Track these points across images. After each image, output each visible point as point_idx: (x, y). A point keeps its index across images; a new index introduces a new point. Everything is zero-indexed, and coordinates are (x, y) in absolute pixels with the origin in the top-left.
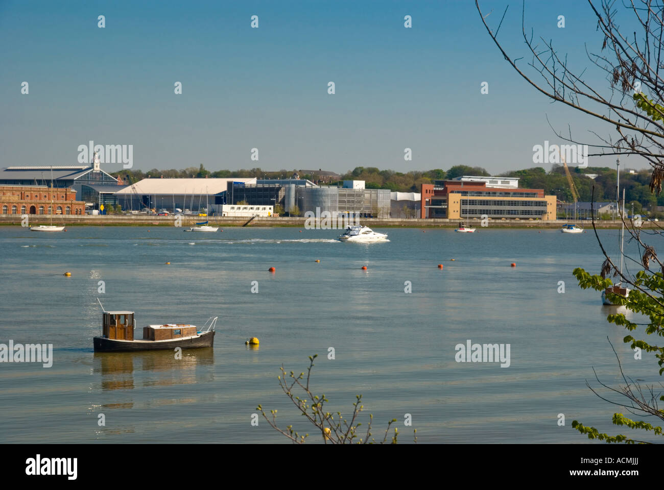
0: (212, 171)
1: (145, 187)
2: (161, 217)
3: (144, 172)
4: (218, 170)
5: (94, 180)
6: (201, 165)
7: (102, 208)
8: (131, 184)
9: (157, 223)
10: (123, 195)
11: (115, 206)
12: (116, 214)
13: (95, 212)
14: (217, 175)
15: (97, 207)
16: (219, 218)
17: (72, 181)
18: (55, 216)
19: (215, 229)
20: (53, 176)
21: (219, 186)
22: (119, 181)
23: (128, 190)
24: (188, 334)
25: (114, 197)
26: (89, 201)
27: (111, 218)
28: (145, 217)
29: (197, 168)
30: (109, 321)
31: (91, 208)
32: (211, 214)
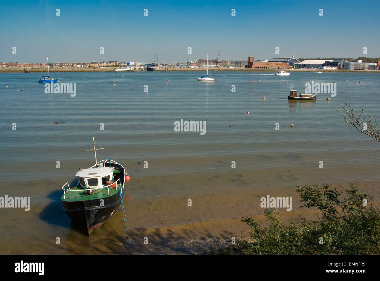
0: (321, 58)
1: (305, 62)
2: (308, 70)
3: (305, 59)
4: (323, 58)
5: (293, 61)
6: (319, 57)
7: (294, 67)
8: (301, 61)
9: (307, 71)
10: (299, 64)
11: (297, 67)
12: (297, 69)
13: (293, 68)
14: (323, 59)
15: (293, 67)
16: (323, 70)
17: (288, 61)
18: (283, 69)
19: (322, 73)
20: (283, 60)
21: (323, 62)
22: (299, 61)
23: (301, 63)
24: (310, 96)
25: (297, 65)
26: (291, 66)
27: (296, 70)
28: (305, 70)
29: (318, 58)
30: (292, 93)
31: (292, 67)
32: (321, 69)
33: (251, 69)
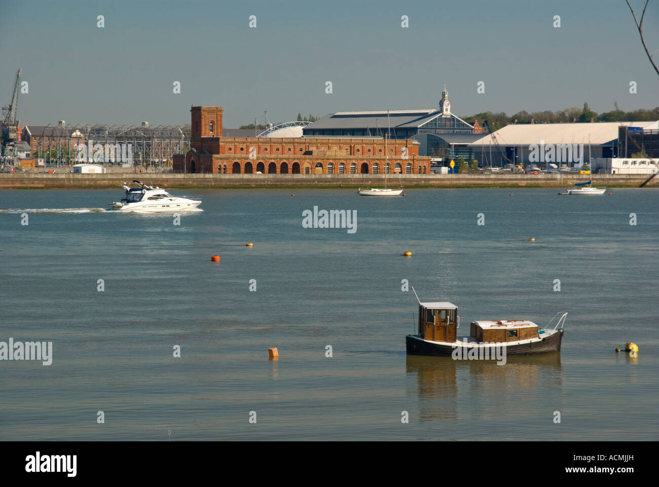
0: (600, 113)
1: (508, 135)
2: (529, 176)
3: (510, 115)
4: (608, 111)
5: (443, 127)
6: (586, 105)
7: (452, 164)
8: (490, 132)
9: (524, 183)
10: (480, 147)
11: (469, 161)
12: (470, 172)
13: (445, 170)
14: (606, 118)
15: (446, 163)
16: (607, 176)
17: (415, 130)
18: (392, 176)
19: (601, 192)
20: (391, 123)
21: (608, 132)
22: (477, 128)
23: (486, 141)
24: (526, 337)
25: (470, 150)
26: (437, 155)
27: (464, 177)
28: (508, 176)
29: (581, 108)
30: (426, 316)
31: (440, 164)
32: (596, 171)
33: (208, 176)
